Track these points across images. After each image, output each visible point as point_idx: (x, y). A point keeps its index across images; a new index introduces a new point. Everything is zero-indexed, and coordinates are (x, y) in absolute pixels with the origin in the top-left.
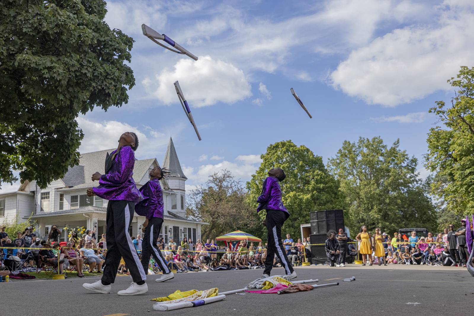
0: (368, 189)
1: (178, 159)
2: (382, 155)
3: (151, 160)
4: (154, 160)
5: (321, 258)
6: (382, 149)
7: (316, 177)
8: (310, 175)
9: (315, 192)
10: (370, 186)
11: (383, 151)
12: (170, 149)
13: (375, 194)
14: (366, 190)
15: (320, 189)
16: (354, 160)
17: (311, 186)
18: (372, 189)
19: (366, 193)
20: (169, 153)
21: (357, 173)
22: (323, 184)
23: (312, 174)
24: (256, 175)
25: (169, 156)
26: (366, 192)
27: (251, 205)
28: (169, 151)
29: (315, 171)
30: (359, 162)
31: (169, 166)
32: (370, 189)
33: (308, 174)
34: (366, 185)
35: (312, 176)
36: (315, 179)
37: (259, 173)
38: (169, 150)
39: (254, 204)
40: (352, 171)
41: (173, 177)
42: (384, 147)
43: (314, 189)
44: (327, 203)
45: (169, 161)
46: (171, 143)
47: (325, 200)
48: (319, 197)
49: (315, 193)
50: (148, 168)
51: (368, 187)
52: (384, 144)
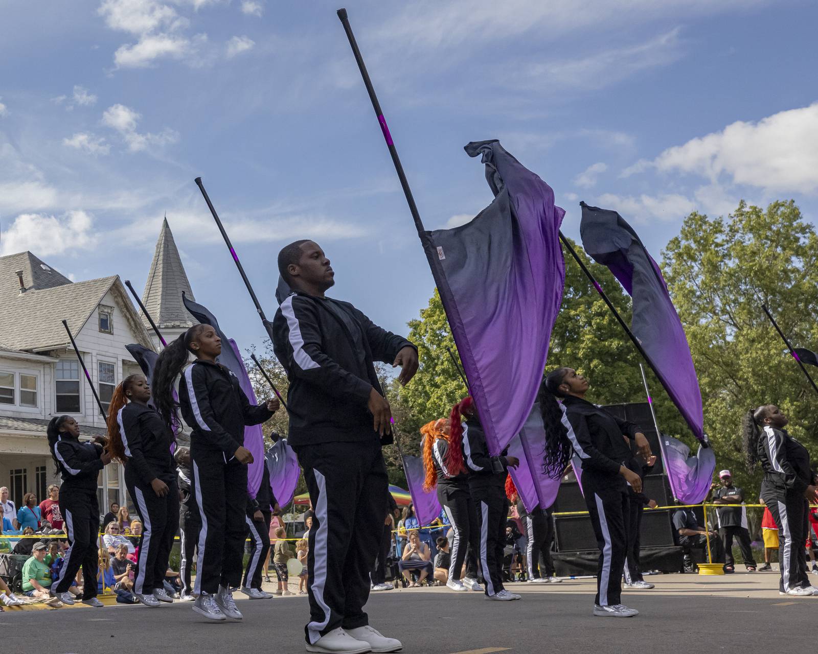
0: (759, 352)
1: (185, 277)
2: (800, 252)
3: (104, 280)
4: (111, 282)
5: (591, 557)
6: (799, 235)
7: (596, 321)
8: (578, 315)
9: (595, 362)
10: (768, 344)
11: (802, 241)
12: (164, 251)
13: (783, 366)
14: (754, 355)
15: (609, 353)
16: (713, 268)
17: (583, 345)
18: (773, 351)
19: (754, 363)
20: (160, 262)
21: (725, 305)
22: (620, 339)
23: (584, 312)
24: (423, 320)
25: (161, 270)
26: (755, 359)
27: (410, 404)
28: (161, 258)
29: (592, 303)
30: (731, 275)
31: (160, 297)
32: (766, 352)
33: (573, 313)
34: (753, 341)
35: (586, 317)
36: (595, 327)
37: (430, 316)
38: (161, 254)
39: (420, 401)
40: (711, 301)
41: (173, 327)
42: (803, 230)
43: (592, 354)
44: (635, 393)
45: (161, 285)
46: (166, 233)
47: (626, 386)
48: (608, 378)
49: (596, 367)
50: (94, 302)
51: (759, 346)
52: (804, 221)
